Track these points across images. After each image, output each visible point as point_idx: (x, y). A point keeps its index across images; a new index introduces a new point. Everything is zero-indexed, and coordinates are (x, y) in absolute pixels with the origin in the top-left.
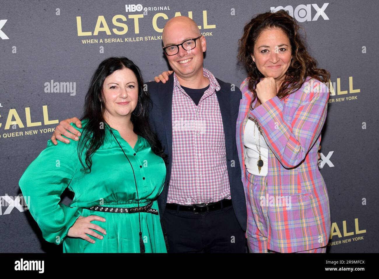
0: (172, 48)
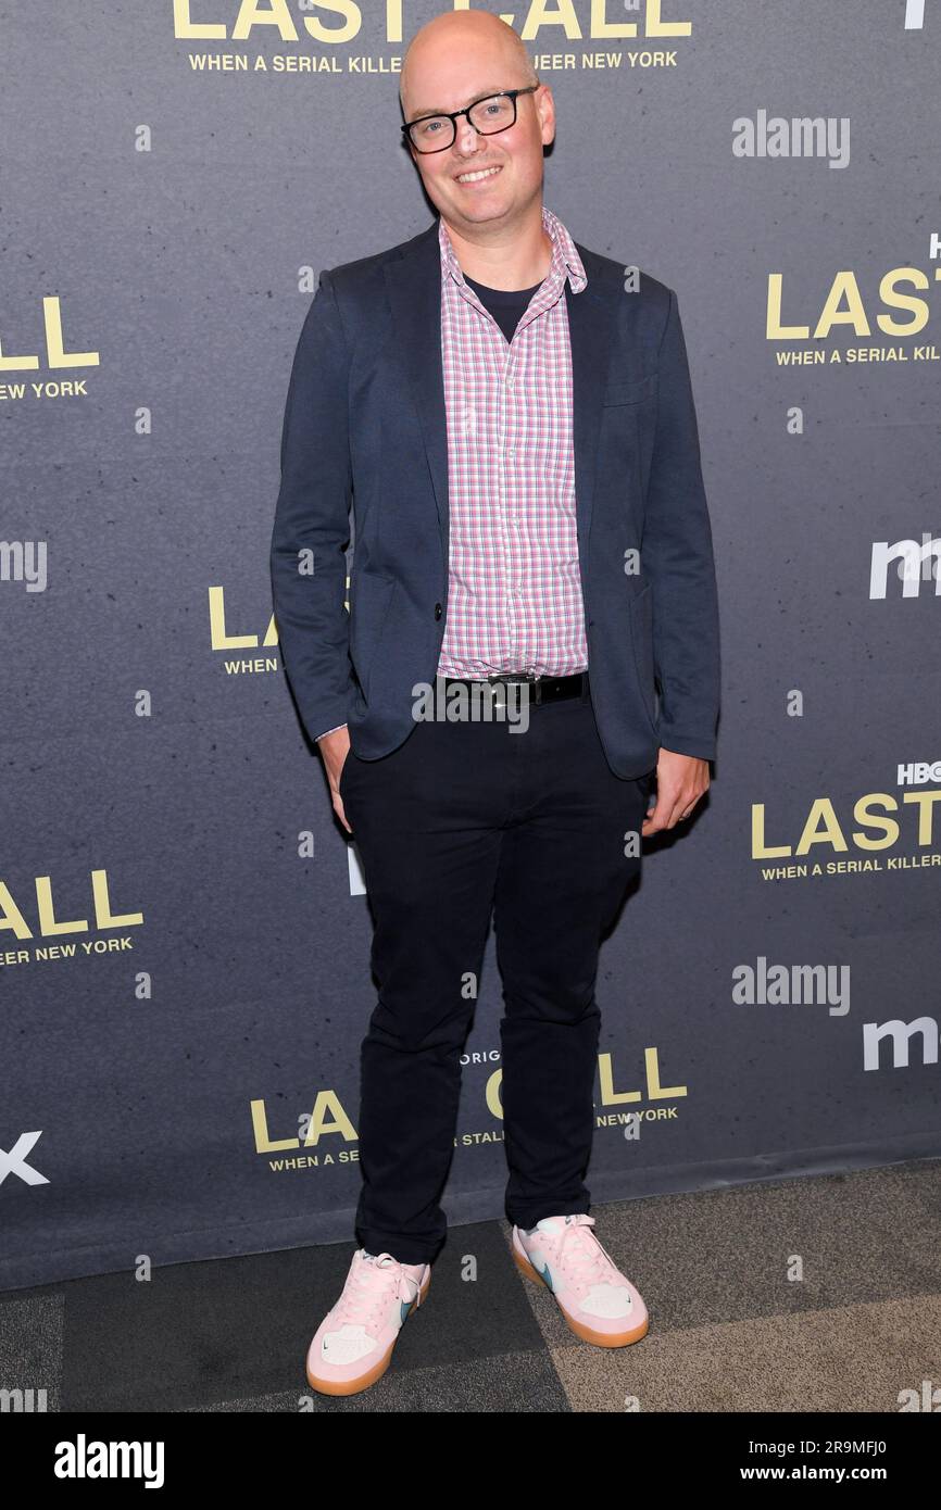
0: (435, 126)
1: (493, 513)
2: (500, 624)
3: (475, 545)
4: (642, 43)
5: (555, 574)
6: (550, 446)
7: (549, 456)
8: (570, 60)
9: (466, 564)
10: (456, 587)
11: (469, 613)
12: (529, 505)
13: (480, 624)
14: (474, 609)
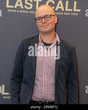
1: (42, 75)
2: (42, 92)
3: (39, 80)
4: (73, 12)
5: (51, 85)
6: (52, 66)
7: (52, 67)
8: (62, 13)
9: (38, 82)
10: (36, 86)
11: (37, 90)
12: (48, 74)
13: (39, 92)
14: (38, 89)
